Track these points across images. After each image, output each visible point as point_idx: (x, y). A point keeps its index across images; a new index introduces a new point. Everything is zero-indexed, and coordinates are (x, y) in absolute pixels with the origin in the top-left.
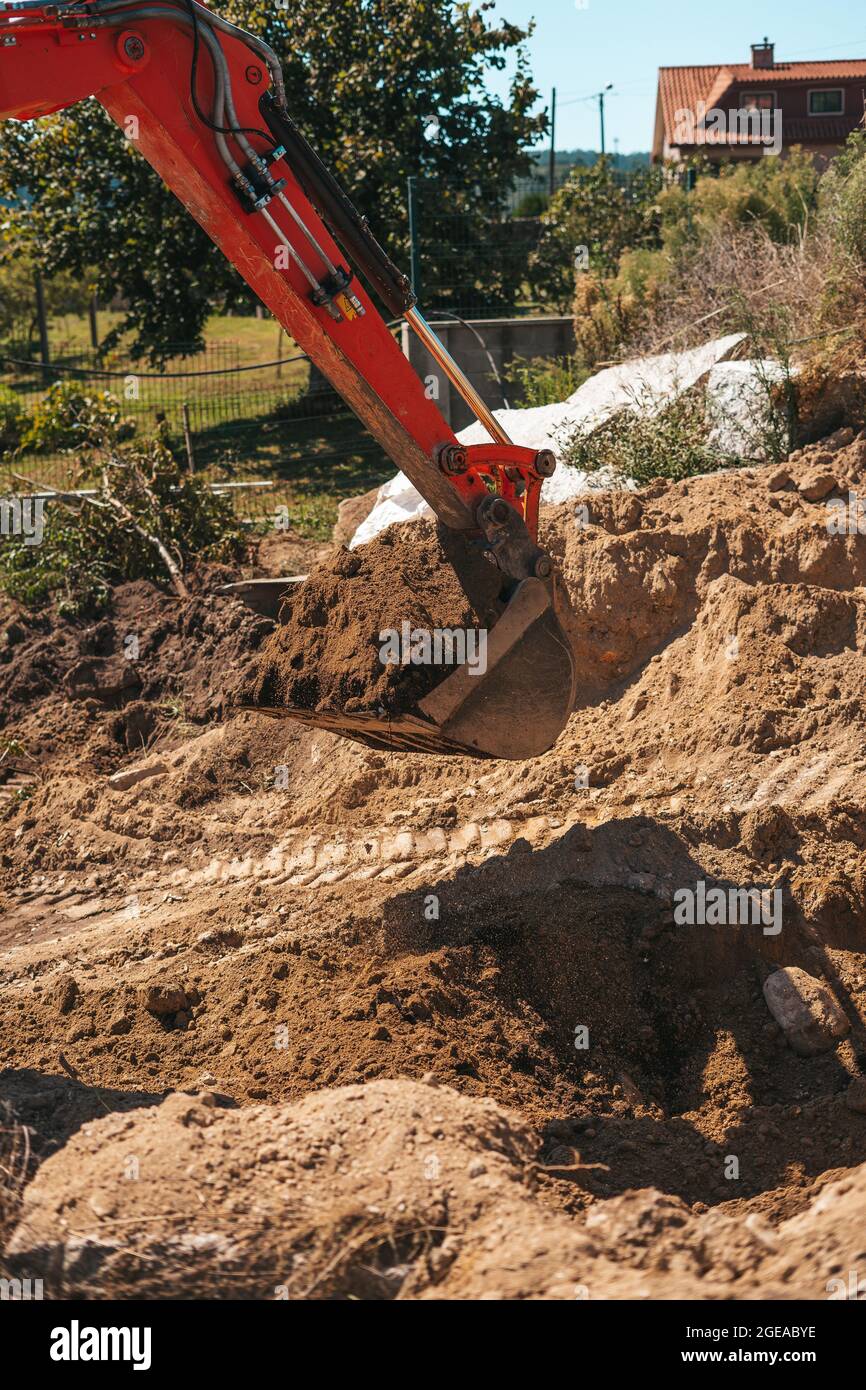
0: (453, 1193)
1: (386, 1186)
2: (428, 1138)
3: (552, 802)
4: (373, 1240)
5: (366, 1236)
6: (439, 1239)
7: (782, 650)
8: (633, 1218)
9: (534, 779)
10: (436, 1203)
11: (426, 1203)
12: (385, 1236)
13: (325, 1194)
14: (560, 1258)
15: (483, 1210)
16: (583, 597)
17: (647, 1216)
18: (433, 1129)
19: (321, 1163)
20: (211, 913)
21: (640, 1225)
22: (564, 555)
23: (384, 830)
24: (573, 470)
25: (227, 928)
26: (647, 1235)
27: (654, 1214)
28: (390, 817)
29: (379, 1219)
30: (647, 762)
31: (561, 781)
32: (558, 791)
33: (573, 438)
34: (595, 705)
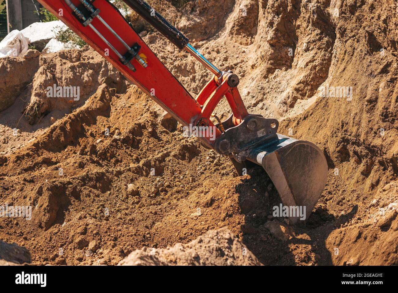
16: (62, 83)
22: (55, 69)
24: (60, 42)
33: (60, 32)
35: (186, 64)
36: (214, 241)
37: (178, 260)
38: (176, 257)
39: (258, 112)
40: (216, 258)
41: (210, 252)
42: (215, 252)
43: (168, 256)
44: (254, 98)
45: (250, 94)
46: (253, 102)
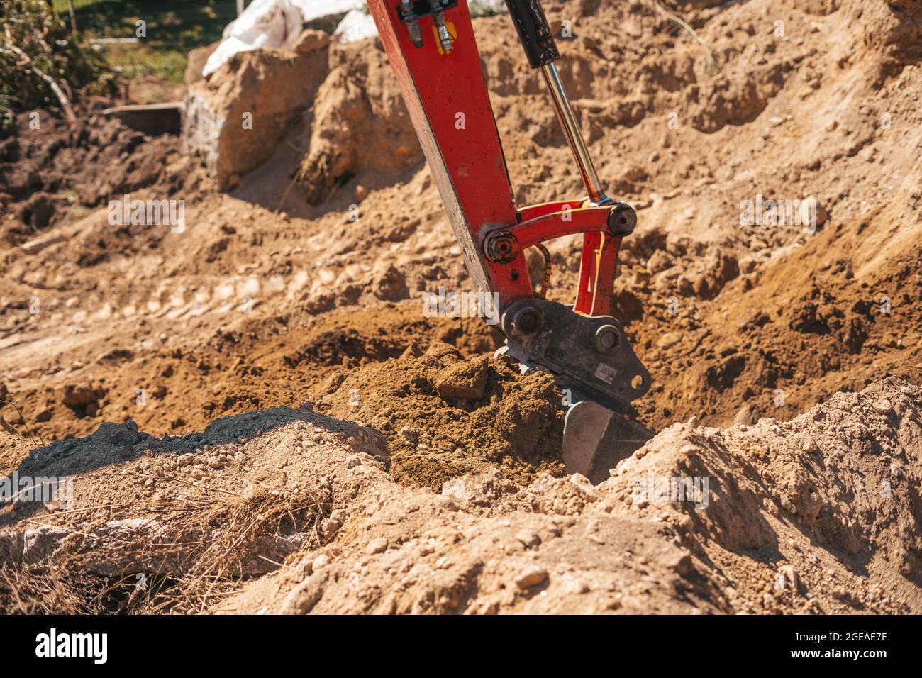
0: (335, 480)
1: (283, 476)
2: (312, 443)
3: (363, 254)
4: (277, 514)
5: (270, 512)
6: (328, 512)
7: (529, 143)
8: (480, 487)
9: (349, 237)
10: (322, 487)
11: (316, 487)
12: (286, 511)
13: (233, 486)
14: (429, 512)
15: (360, 491)
16: (382, 107)
17: (489, 484)
18: (315, 436)
19: (228, 466)
20: (107, 340)
21: (485, 492)
22: (366, 75)
23: (238, 278)
25: (120, 348)
26: (490, 498)
27: (495, 484)
28: (242, 269)
29: (279, 499)
30: (433, 224)
31: (370, 238)
32: (369, 244)
34: (392, 186)
35: (674, 63)
36: (854, 417)
37: (772, 455)
38: (766, 447)
39: (861, 168)
40: (862, 456)
41: (846, 442)
42: (857, 442)
43: (748, 445)
44: (851, 137)
45: (840, 127)
46: (849, 144)
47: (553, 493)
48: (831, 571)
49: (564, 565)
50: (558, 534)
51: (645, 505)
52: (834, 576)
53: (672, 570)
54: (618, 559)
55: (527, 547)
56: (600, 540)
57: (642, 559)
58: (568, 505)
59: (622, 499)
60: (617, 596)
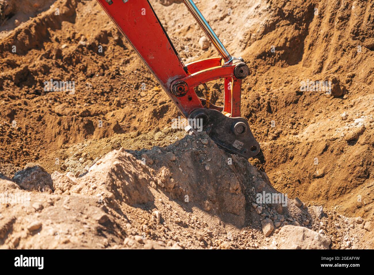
39: (225, 26)
44: (222, 12)
45: (218, 8)
46: (220, 15)
47: (59, 180)
48: (176, 212)
49: (49, 221)
50: (52, 204)
51: (95, 188)
52: (177, 214)
53: (97, 222)
54: (74, 217)
55: (37, 211)
56: (68, 208)
57: (85, 216)
58: (65, 186)
59: (86, 184)
60: (69, 236)
